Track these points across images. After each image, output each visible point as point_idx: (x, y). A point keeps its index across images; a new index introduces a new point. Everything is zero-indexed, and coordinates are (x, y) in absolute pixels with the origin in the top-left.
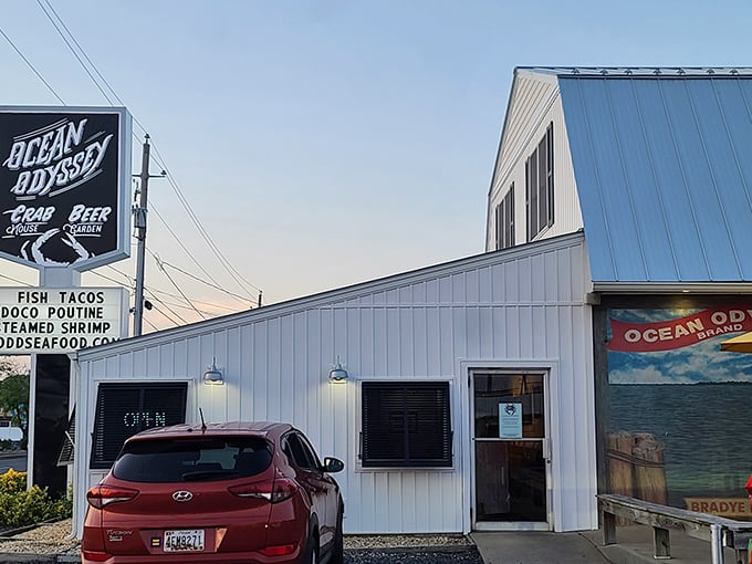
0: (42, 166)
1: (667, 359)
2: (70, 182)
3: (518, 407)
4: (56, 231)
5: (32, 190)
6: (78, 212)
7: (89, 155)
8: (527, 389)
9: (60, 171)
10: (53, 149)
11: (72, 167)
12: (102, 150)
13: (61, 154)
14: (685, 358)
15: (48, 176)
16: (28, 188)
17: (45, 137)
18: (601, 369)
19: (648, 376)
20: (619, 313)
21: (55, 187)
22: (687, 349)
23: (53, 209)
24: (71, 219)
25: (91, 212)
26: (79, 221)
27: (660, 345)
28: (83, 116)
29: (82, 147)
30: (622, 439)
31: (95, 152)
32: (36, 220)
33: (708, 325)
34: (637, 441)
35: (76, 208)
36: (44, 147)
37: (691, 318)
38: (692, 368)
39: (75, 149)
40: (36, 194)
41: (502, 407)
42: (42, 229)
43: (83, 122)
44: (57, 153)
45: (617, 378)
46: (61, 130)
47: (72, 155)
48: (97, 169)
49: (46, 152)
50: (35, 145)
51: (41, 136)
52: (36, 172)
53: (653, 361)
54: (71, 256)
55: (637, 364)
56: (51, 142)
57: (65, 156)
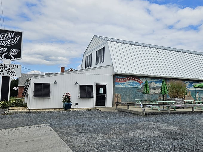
0: (5, 40)
1: (123, 83)
2: (11, 44)
3: (102, 89)
4: (7, 53)
5: (2, 45)
6: (12, 50)
7: (15, 39)
8: (104, 87)
9: (9, 42)
10: (7, 37)
11: (11, 41)
12: (18, 39)
13: (9, 38)
14: (125, 83)
15: (6, 42)
16: (1, 44)
17: (6, 35)
18: (114, 84)
19: (120, 86)
20: (117, 77)
21: (7, 45)
22: (125, 82)
23: (7, 49)
24: (11, 51)
25: (15, 50)
26: (13, 51)
27: (122, 82)
28: (14, 32)
29: (14, 38)
30: (116, 94)
31: (17, 39)
32: (3, 50)
33: (128, 79)
34: (118, 95)
35: (12, 49)
36: (5, 37)
37: (126, 78)
38: (126, 85)
39: (12, 38)
40: (3, 45)
41: (100, 89)
42: (4, 52)
43: (14, 33)
44: (8, 38)
45: (116, 86)
46: (9, 34)
47: (12, 39)
48: (17, 42)
49: (6, 38)
50: (3, 36)
51: (5, 34)
52: (3, 41)
53: (121, 84)
54: (11, 58)
55: (119, 84)
56: (7, 36)
57: (10, 39)
